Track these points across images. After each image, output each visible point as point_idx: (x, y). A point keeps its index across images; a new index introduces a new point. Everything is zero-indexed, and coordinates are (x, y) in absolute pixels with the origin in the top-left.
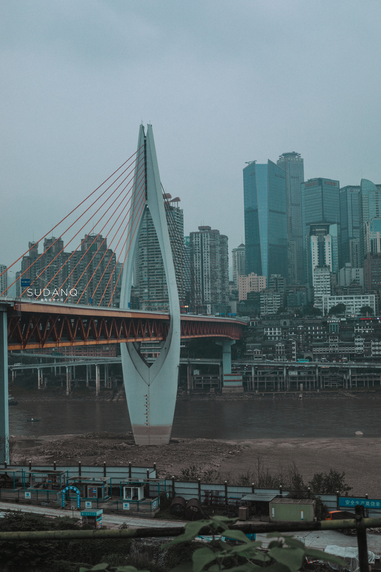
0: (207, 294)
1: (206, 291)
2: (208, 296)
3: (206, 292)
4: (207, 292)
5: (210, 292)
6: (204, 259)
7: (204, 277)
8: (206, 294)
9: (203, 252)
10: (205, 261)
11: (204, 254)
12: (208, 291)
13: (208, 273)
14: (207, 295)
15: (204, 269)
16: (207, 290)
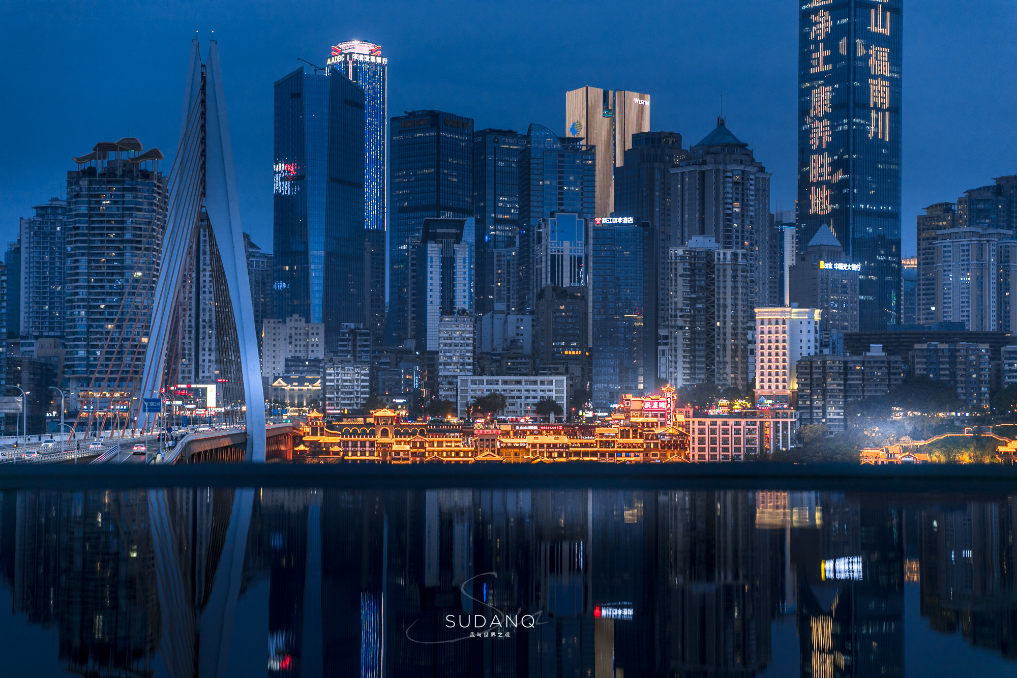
0: (207, 361)
1: (204, 355)
2: (210, 366)
3: (204, 358)
4: (207, 358)
5: (213, 358)
6: (201, 285)
7: (201, 323)
8: (204, 361)
9: (201, 269)
10: (204, 289)
11: (201, 274)
12: (210, 355)
13: (210, 315)
14: (207, 364)
15: (201, 306)
16: (207, 353)
